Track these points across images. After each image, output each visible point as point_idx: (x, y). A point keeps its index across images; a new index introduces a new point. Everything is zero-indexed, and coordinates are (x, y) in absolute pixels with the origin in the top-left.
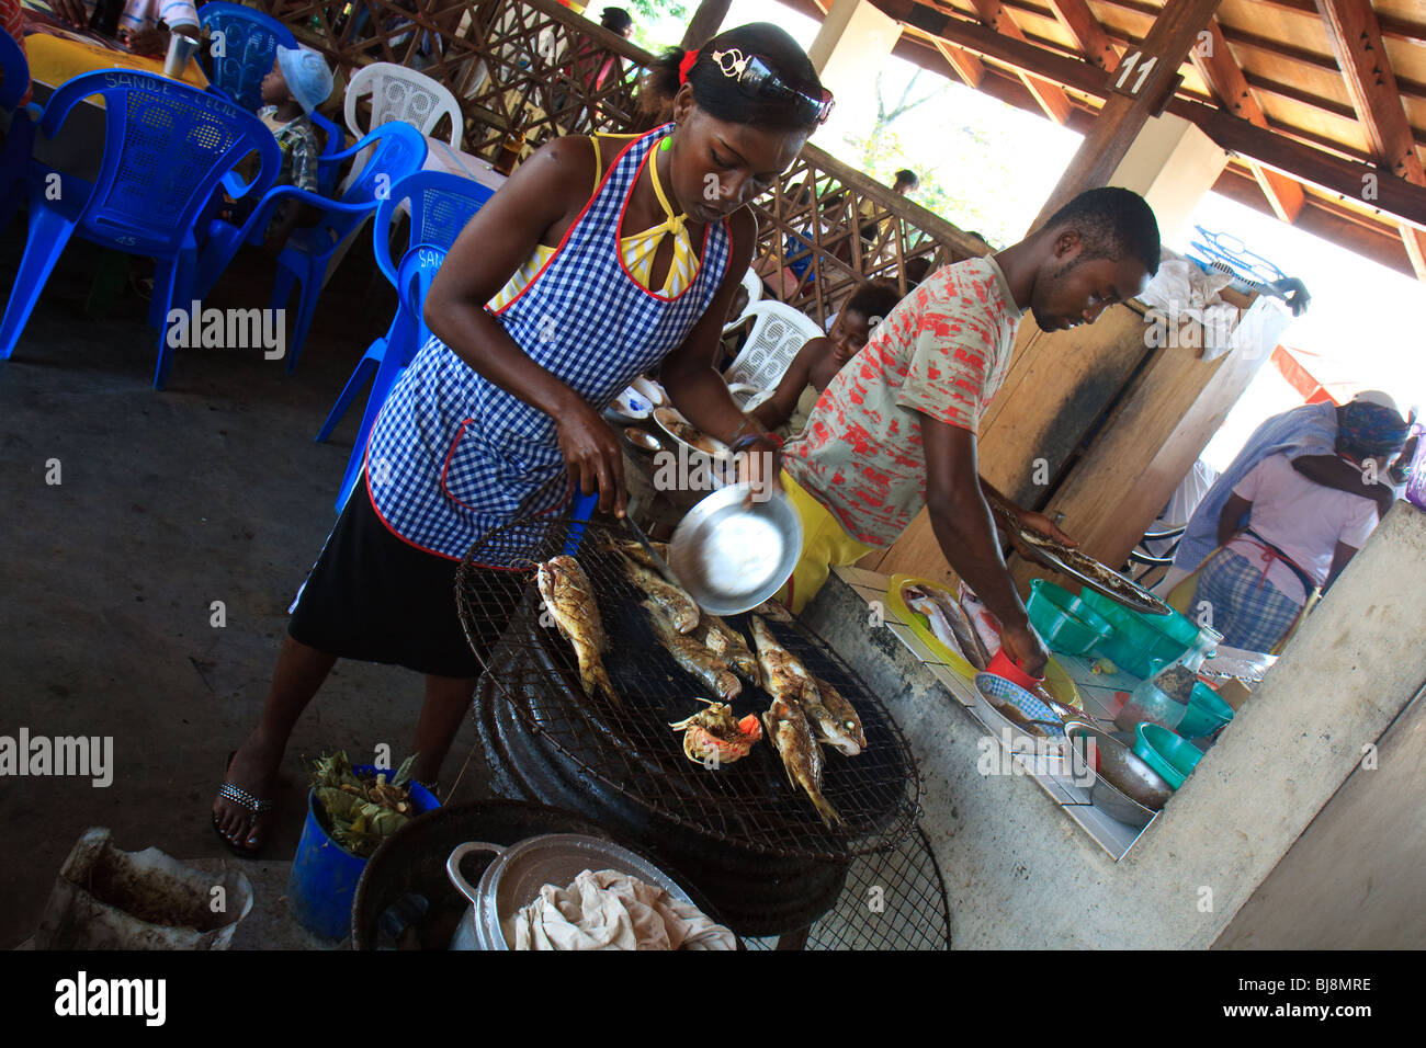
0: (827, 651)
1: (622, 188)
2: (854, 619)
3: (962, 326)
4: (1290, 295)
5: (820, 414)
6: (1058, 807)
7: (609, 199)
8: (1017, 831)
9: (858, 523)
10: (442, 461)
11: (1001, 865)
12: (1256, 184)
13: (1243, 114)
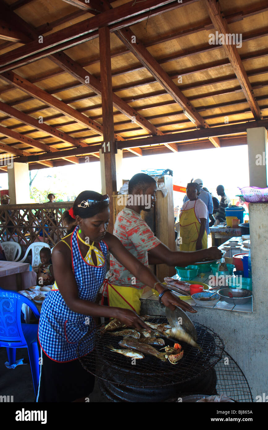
0: (162, 317)
1: (77, 247)
2: (154, 306)
3: (139, 227)
4: (168, 173)
5: (113, 267)
6: (231, 311)
7: (75, 252)
8: (227, 323)
9: (139, 286)
10: (64, 335)
11: (229, 333)
12: (130, 152)
13: (119, 140)
